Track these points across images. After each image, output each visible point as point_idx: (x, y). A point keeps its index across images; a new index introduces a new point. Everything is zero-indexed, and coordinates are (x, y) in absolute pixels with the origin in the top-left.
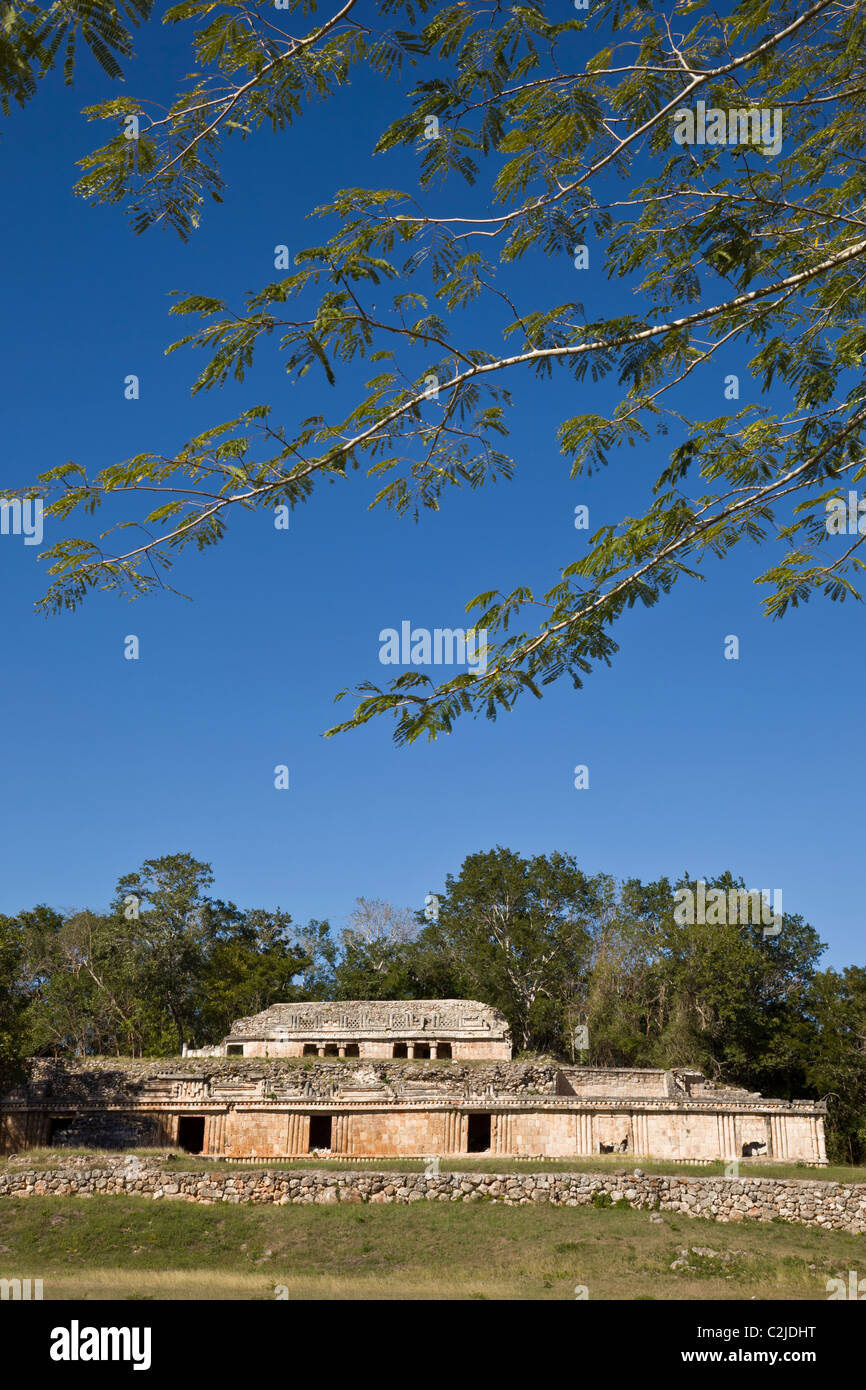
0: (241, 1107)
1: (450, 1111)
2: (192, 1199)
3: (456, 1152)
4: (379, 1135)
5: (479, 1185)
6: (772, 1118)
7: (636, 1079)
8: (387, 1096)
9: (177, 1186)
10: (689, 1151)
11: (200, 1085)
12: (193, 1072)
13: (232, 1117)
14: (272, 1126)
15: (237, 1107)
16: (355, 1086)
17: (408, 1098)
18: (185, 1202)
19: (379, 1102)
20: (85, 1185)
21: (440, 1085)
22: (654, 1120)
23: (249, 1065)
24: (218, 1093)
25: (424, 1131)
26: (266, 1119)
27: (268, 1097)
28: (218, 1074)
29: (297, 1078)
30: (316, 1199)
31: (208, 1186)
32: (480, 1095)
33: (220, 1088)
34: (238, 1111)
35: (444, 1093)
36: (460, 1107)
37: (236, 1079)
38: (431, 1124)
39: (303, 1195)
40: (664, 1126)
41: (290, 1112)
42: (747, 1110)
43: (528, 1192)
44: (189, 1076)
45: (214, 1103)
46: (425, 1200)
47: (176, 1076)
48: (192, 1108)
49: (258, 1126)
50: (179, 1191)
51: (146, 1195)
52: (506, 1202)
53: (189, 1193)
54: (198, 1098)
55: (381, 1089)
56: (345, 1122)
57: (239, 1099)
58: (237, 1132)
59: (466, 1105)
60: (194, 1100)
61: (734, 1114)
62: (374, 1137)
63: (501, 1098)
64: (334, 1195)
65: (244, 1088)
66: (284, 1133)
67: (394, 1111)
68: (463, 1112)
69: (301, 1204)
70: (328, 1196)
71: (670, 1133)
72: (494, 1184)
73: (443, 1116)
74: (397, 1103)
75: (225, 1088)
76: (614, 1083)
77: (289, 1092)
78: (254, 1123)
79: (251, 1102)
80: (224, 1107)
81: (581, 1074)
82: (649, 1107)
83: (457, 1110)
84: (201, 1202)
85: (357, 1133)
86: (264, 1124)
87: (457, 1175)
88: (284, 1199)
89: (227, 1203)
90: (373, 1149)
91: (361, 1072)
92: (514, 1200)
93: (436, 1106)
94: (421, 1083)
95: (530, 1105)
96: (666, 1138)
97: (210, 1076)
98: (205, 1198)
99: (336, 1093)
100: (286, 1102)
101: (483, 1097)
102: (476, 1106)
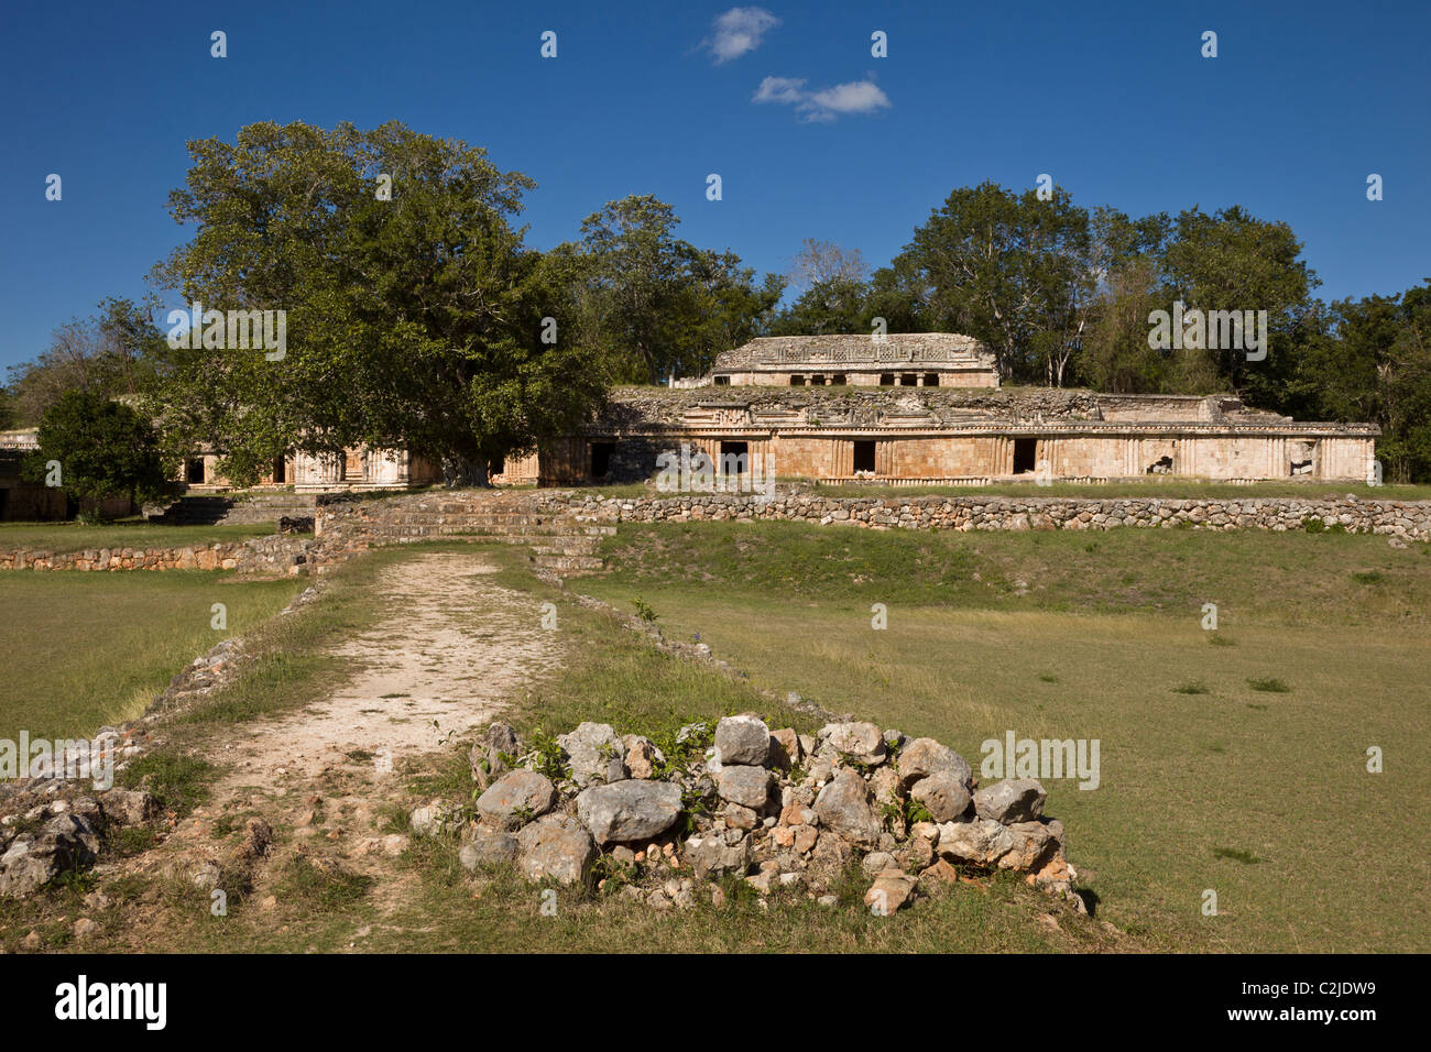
0: (785, 433)
1: (997, 436)
2: (863, 525)
3: (1002, 474)
4: (924, 459)
5: (1178, 511)
6: (1323, 441)
7: (1171, 405)
8: (934, 422)
9: (847, 512)
10: (1237, 471)
11: (742, 412)
12: (734, 400)
13: (775, 441)
14: (816, 450)
15: (780, 433)
16: (900, 413)
17: (955, 424)
18: (857, 529)
19: (925, 428)
20: (743, 511)
21: (985, 411)
22: (1202, 444)
23: (789, 393)
24: (760, 419)
25: (971, 455)
26: (809, 444)
27: (812, 423)
28: (758, 402)
29: (839, 405)
30: (1004, 526)
31: (881, 513)
32: (1027, 421)
33: (761, 415)
34: (781, 437)
35: (992, 420)
36: (1008, 432)
37: (777, 406)
38: (978, 447)
39: (988, 522)
40: (1212, 449)
41: (834, 438)
42: (1299, 432)
43: (1233, 518)
44: (731, 404)
45: (757, 429)
46: (1124, 526)
47: (718, 404)
48: (734, 433)
49: (802, 450)
50: (849, 518)
51: (811, 521)
52: (1210, 527)
53: (861, 519)
54: (740, 424)
55: (926, 416)
56: (889, 449)
57: (783, 425)
58: (781, 456)
59: (1014, 431)
60: (737, 426)
61: (1285, 437)
62: (919, 460)
63: (1050, 423)
64: (1025, 521)
65: (787, 415)
66: (828, 457)
67: (939, 437)
68: (1009, 437)
69: (987, 531)
70: (1018, 522)
71: (1218, 455)
72: (1194, 510)
73: (989, 441)
74: (944, 428)
75: (768, 415)
76: (1148, 408)
77: (833, 418)
78: (798, 447)
79: (795, 429)
80: (768, 433)
81: (1117, 401)
82: (1199, 431)
83: (1004, 435)
84: (875, 528)
85: (902, 456)
86: (808, 448)
87: (1156, 502)
88: (967, 526)
89: (903, 529)
90: (919, 472)
91: (904, 400)
92: (1218, 525)
93: (984, 431)
94: (965, 410)
95: (1079, 429)
96: (1215, 460)
97: (750, 404)
98: (878, 524)
99: (881, 419)
100: (831, 428)
101: (1031, 423)
102: (1024, 431)
